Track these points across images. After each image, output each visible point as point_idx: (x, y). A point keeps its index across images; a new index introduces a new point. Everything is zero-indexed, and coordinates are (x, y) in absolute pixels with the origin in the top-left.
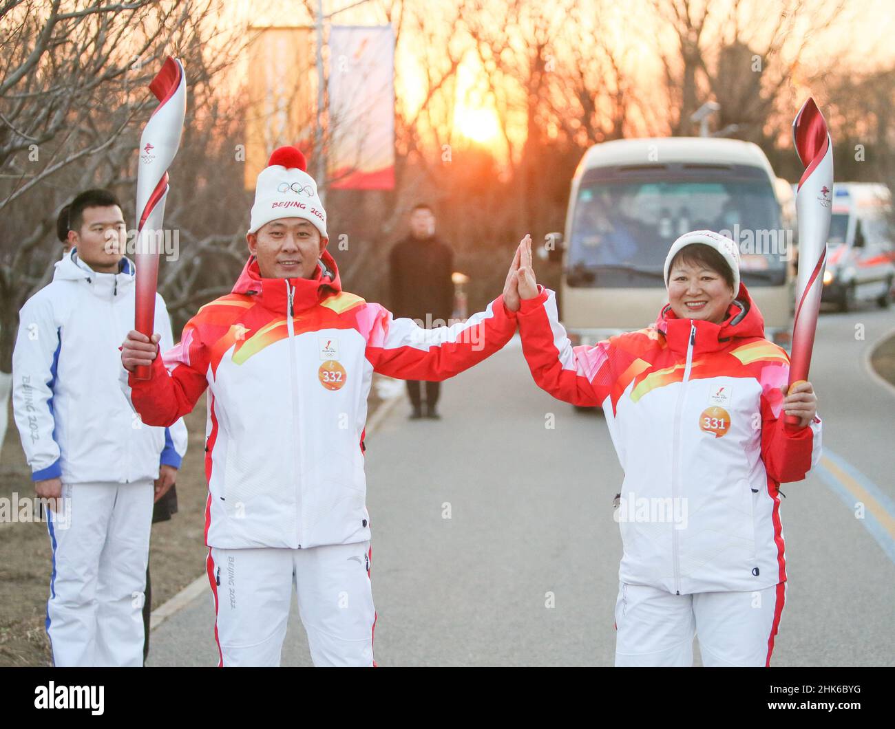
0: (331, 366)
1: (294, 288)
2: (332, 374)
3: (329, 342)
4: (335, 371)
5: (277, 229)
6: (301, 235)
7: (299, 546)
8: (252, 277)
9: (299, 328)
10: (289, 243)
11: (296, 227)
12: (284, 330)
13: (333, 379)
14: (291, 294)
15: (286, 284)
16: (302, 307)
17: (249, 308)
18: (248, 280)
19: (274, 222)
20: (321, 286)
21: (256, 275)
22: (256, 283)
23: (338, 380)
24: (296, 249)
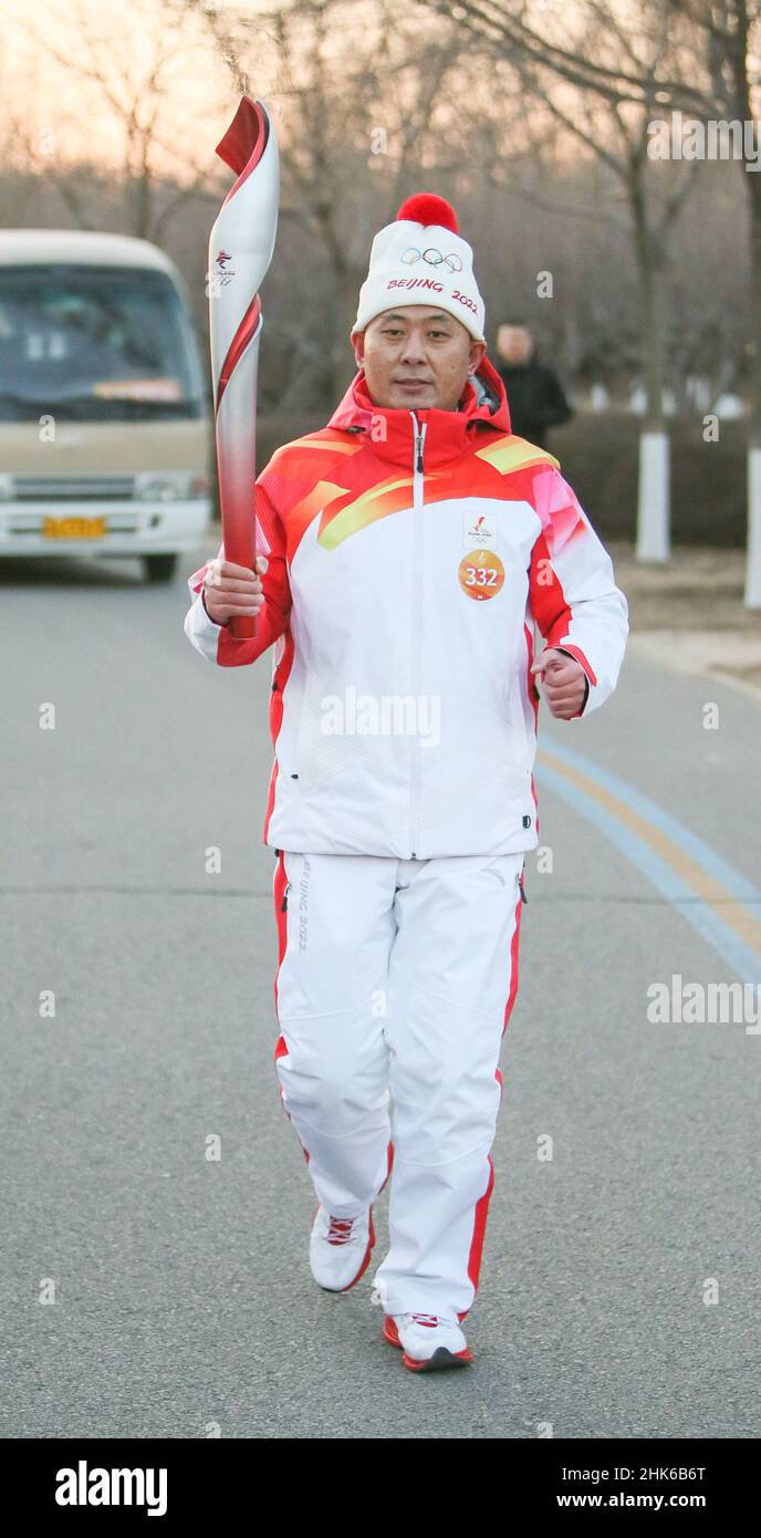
0: (482, 559)
1: (424, 426)
2: (482, 573)
3: (481, 519)
4: (487, 567)
5: (395, 324)
6: (435, 336)
7: (414, 855)
8: (358, 403)
9: (434, 492)
10: (415, 347)
11: (425, 322)
12: (407, 493)
13: (482, 580)
14: (420, 434)
15: (412, 419)
16: (439, 456)
17: (351, 454)
18: (353, 407)
19: (388, 314)
20: (472, 422)
21: (364, 401)
22: (363, 414)
23: (490, 583)
24: (424, 359)
